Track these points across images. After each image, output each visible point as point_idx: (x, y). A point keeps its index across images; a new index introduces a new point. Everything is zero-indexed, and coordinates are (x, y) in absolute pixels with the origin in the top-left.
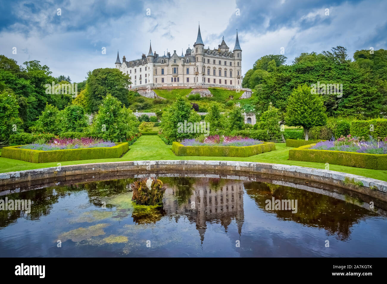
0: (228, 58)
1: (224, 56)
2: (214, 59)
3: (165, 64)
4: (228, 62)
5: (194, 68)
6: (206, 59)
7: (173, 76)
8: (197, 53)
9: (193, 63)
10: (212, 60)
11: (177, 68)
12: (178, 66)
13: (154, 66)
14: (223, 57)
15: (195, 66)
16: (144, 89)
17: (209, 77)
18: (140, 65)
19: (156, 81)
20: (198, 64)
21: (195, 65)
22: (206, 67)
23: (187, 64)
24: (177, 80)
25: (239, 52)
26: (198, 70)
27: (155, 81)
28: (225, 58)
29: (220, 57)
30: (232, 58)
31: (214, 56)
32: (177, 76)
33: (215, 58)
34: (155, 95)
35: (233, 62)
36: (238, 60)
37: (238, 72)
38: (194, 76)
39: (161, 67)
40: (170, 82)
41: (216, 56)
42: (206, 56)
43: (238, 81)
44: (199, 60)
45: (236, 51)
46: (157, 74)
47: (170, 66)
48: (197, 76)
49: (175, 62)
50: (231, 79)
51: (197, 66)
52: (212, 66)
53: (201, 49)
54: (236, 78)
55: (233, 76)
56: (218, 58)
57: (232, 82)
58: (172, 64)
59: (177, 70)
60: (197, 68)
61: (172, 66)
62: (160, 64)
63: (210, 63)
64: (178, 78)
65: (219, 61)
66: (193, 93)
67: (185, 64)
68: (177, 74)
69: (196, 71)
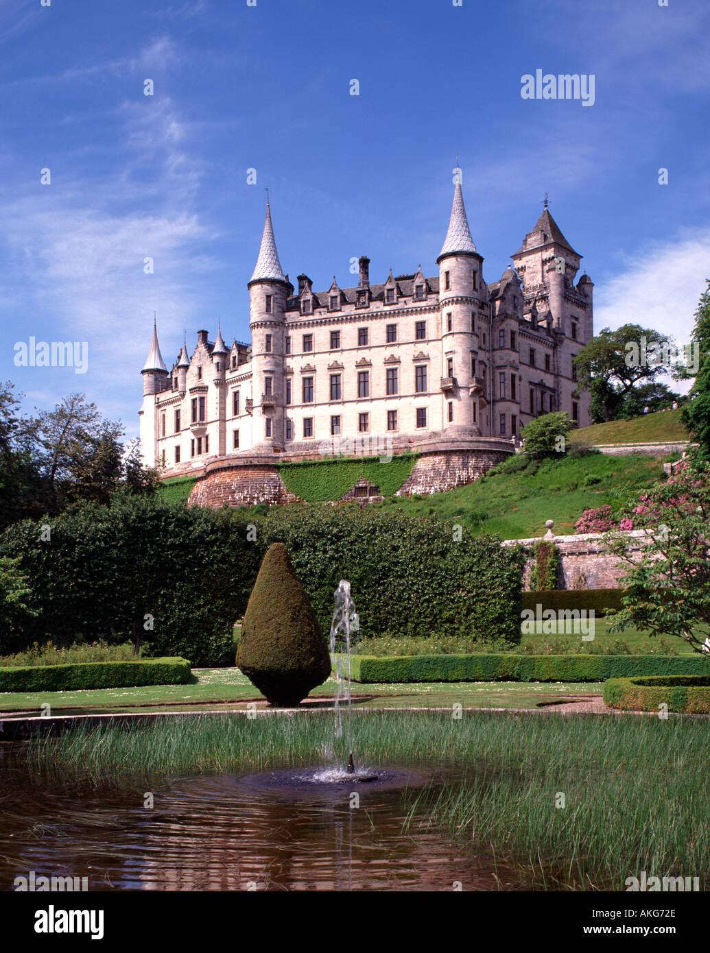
0: (401, 305)
1: (381, 304)
2: (335, 327)
4: (407, 325)
6: (296, 336)
7: (195, 433)
10: (321, 335)
11: (202, 399)
13: (159, 405)
14: (376, 307)
17: (308, 412)
22: (297, 371)
23: (234, 375)
24: (203, 447)
27: (161, 461)
28: (387, 308)
29: (362, 311)
30: (423, 304)
31: (329, 315)
32: (203, 431)
33: (338, 321)
35: (430, 319)
37: (450, 360)
39: (174, 405)
41: (340, 314)
42: (296, 326)
43: (450, 404)
45: (441, 264)
46: (166, 435)
47: (188, 394)
49: (200, 376)
50: (421, 402)
52: (321, 362)
54: (442, 396)
55: (429, 386)
56: (350, 319)
57: (429, 413)
58: (193, 386)
62: (170, 393)
63: (315, 349)
64: (206, 439)
65: (356, 334)
67: (228, 375)
68: (204, 424)
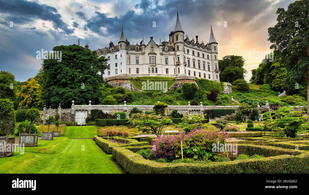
0: (205, 50)
1: (202, 48)
3: (140, 52)
4: (206, 54)
5: (174, 58)
6: (186, 48)
7: (151, 66)
8: (178, 41)
9: (173, 53)
10: (191, 51)
11: (155, 57)
12: (156, 54)
13: (127, 53)
15: (175, 56)
16: (117, 79)
17: (189, 69)
18: (108, 53)
19: (130, 71)
20: (178, 53)
21: (175, 54)
22: (186, 58)
23: (166, 53)
24: (155, 71)
25: (215, 45)
26: (179, 60)
27: (128, 72)
28: (203, 50)
29: (199, 48)
30: (209, 51)
31: (192, 46)
32: (155, 66)
33: (194, 49)
34: (132, 87)
35: (210, 55)
36: (214, 53)
37: (216, 66)
38: (175, 67)
39: (135, 55)
40: (147, 72)
41: (194, 47)
43: (217, 75)
44: (180, 49)
45: (213, 44)
46: (131, 64)
47: (146, 54)
48: (178, 67)
49: (152, 50)
50: (209, 73)
51: (177, 56)
52: (191, 57)
53: (182, 36)
54: (214, 73)
55: (211, 70)
56: (196, 49)
57: (211, 76)
58: (149, 53)
59: (155, 59)
60: (178, 58)
61: (149, 54)
62: (134, 52)
63: (190, 54)
64: (156, 68)
65: (197, 53)
66: (178, 85)
67: (164, 53)
68: (156, 64)
69: (177, 61)
